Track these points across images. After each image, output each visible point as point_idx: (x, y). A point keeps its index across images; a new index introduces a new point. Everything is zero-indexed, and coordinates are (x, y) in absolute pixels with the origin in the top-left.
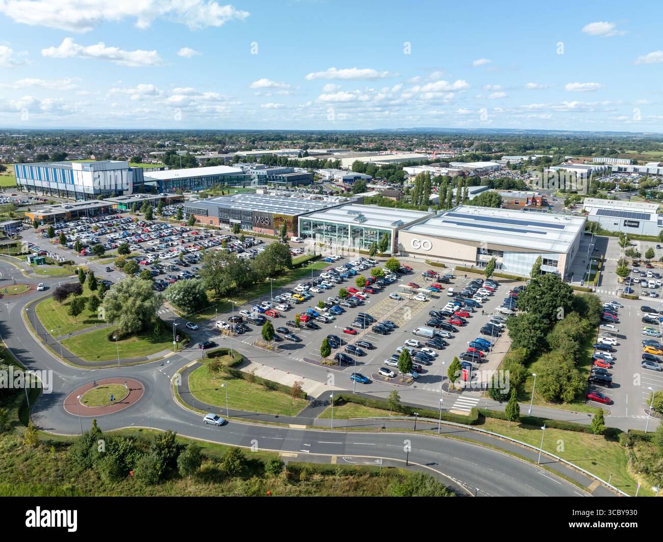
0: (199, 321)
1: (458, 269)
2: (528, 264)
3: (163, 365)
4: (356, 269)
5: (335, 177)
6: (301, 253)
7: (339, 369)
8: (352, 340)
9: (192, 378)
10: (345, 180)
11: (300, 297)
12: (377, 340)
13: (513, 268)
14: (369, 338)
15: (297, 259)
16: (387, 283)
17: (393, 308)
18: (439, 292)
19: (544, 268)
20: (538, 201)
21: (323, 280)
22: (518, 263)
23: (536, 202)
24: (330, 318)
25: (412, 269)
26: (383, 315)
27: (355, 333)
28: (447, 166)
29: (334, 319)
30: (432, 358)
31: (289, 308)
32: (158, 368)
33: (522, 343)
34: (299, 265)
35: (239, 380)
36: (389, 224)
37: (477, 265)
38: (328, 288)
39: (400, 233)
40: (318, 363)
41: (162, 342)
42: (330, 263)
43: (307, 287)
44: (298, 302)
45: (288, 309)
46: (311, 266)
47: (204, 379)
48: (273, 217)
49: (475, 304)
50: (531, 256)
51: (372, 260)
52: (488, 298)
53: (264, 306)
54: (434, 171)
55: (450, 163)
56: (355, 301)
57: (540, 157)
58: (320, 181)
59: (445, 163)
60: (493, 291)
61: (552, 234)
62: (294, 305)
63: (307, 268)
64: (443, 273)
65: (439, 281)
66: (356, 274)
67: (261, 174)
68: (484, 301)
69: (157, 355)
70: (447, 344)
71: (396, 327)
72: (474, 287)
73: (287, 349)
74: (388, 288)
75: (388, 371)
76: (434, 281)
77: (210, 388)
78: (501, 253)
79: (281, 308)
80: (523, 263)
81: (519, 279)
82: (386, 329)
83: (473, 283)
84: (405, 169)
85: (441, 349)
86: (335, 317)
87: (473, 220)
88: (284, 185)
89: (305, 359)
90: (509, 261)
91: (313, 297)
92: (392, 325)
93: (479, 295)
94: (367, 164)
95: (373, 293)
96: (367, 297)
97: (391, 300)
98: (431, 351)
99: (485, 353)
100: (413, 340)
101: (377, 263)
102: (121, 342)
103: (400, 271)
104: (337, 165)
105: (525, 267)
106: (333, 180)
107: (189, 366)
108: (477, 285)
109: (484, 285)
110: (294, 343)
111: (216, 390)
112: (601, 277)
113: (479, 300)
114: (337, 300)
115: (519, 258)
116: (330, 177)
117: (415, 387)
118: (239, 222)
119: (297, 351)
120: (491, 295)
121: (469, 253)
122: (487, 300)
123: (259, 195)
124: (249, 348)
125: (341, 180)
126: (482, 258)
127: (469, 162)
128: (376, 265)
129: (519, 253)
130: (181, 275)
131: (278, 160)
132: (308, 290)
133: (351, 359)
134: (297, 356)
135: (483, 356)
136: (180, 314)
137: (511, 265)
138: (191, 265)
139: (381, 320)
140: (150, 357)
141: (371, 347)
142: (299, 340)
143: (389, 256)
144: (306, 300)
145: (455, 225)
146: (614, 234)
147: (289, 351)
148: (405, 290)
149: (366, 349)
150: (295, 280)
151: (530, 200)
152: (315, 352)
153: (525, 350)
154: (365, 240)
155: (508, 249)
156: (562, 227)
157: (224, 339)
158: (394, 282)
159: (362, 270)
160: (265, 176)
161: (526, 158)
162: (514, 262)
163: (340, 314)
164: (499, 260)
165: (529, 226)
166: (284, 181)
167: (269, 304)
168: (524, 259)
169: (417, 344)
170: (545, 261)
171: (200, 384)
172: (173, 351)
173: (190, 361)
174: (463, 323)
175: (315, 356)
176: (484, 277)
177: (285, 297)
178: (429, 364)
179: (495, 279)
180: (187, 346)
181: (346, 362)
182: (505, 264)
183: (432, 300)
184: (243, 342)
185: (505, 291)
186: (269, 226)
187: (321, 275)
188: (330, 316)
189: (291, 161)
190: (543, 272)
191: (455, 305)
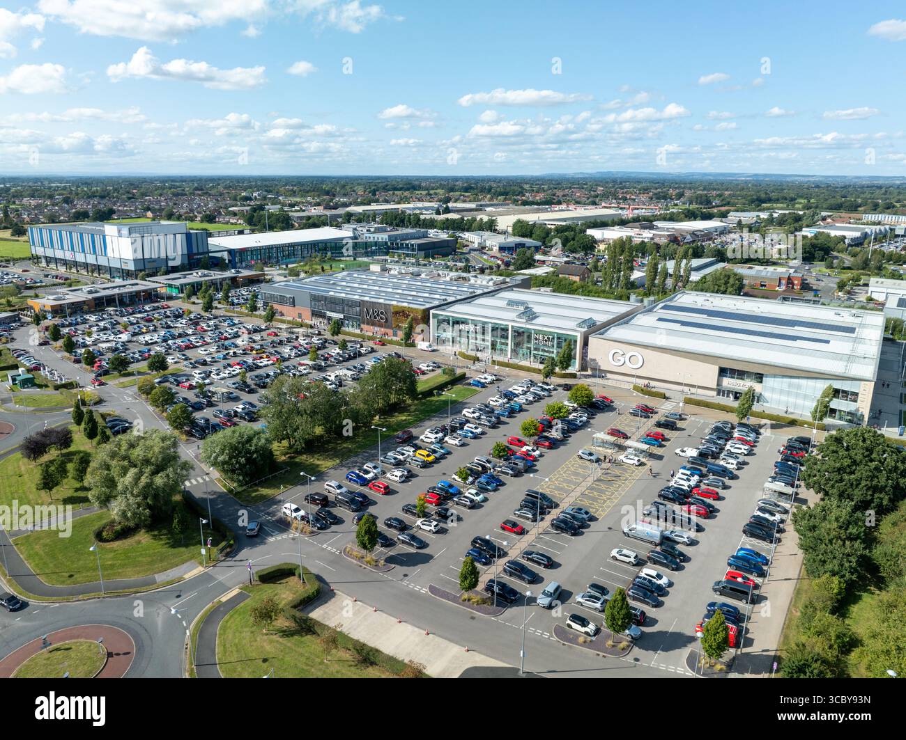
0: (256, 501)
1: (688, 401)
2: (805, 397)
3: (179, 596)
4: (521, 400)
5: (488, 244)
6: (433, 370)
7: (494, 614)
8: (516, 548)
9: (224, 629)
10: (502, 249)
11: (428, 456)
12: (560, 548)
13: (779, 402)
14: (546, 543)
15: (426, 381)
16: (572, 428)
17: (585, 478)
18: (661, 446)
19: (836, 404)
20: (796, 282)
21: (468, 421)
22: (789, 393)
23: (793, 284)
24: (478, 498)
25: (612, 402)
26: (568, 493)
27: (522, 532)
28: (651, 228)
29: (485, 500)
30: (662, 591)
31: (409, 477)
32: (168, 603)
33: (829, 566)
34: (429, 393)
35: (309, 637)
36: (572, 324)
37: (718, 394)
38: (476, 437)
39: (592, 340)
40: (455, 599)
41: (187, 546)
42: (479, 389)
43: (440, 435)
44: (426, 465)
45: (407, 477)
46: (448, 395)
47: (246, 634)
48: (392, 310)
49: (724, 472)
50: (811, 383)
51: (547, 384)
52: (747, 459)
53: (367, 472)
54: (633, 234)
55: (655, 223)
56: (521, 465)
57: (785, 214)
58: (465, 250)
59: (647, 223)
60: (752, 445)
61: (839, 344)
62: (417, 470)
63: (442, 398)
64: (665, 409)
65: (659, 425)
66: (521, 410)
67: (380, 240)
68: (741, 465)
69: (172, 574)
70: (686, 559)
71: (593, 519)
72: (719, 438)
73: (402, 563)
74: (575, 438)
75: (583, 622)
76: (648, 425)
77: (254, 655)
78: (760, 377)
79: (395, 475)
80: (797, 395)
81: (793, 423)
82: (574, 525)
83: (717, 429)
84: (589, 232)
85: (679, 568)
86: (486, 495)
87: (705, 316)
88: (412, 256)
89: (432, 589)
90: (773, 390)
91: (449, 453)
92: (585, 516)
93: (731, 454)
94: (534, 225)
95: (550, 448)
96: (541, 456)
97: (580, 461)
98: (659, 576)
99: (759, 580)
100: (625, 552)
101: (555, 390)
102: (116, 545)
103: (595, 406)
104: (491, 226)
105: (800, 402)
106: (483, 248)
107: (224, 599)
108: (723, 433)
109: (736, 435)
110: (413, 550)
111: (265, 660)
113: (731, 465)
114: (489, 462)
115: (790, 385)
116: (480, 244)
117: (637, 660)
118: (341, 316)
119: (419, 569)
120: (750, 453)
121: (707, 376)
122: (745, 463)
123: (373, 273)
124: (335, 561)
125: (496, 249)
126: (728, 382)
127: (681, 220)
128: (554, 393)
129: (791, 377)
130: (239, 410)
131: (406, 219)
132: (441, 441)
133: (514, 592)
134: (418, 581)
135: (757, 587)
136: (225, 486)
137: (776, 396)
138: (259, 390)
139: (566, 505)
140: (160, 578)
141: (551, 564)
142: (423, 545)
143: (573, 376)
144: (437, 460)
145: (677, 326)
147: (405, 569)
148: (604, 443)
149: (542, 568)
150: (421, 420)
151: (783, 282)
152: (449, 572)
153: (836, 579)
154: (535, 349)
155: (773, 371)
156: (852, 330)
157: (293, 539)
158: (585, 425)
159: (531, 403)
160: (386, 243)
161: (764, 215)
162: (781, 392)
163: (495, 490)
164: (758, 387)
165: (796, 328)
166: (413, 250)
167: (375, 467)
168: (799, 387)
169: (632, 560)
170: (836, 393)
171: (236, 645)
172: (201, 564)
173: (229, 589)
174: (710, 513)
175: (449, 582)
176: (733, 418)
177: (403, 454)
178: (659, 605)
179: (752, 421)
180: (227, 555)
181: (506, 599)
182: (766, 395)
183: (650, 463)
184: (324, 546)
185: (773, 443)
186: (386, 324)
187: (464, 412)
188: (477, 494)
189: (424, 220)
190: (833, 411)
191: (692, 475)
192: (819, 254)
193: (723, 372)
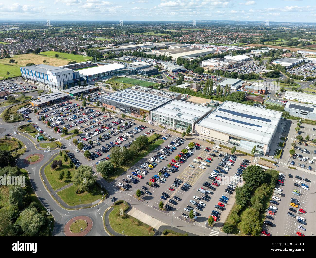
0: (111, 181)
1: (220, 145)
3: (98, 209)
4: (176, 145)
6: (152, 133)
7: (166, 213)
8: (172, 195)
9: (110, 217)
10: (173, 71)
11: (151, 166)
12: (182, 195)
13: (244, 147)
14: (179, 194)
15: (150, 137)
17: (190, 173)
18: (211, 162)
19: (258, 149)
25: (200, 146)
26: (186, 178)
27: (174, 190)
29: (166, 180)
34: (151, 143)
35: (128, 219)
36: (191, 119)
37: (229, 143)
38: (163, 159)
39: (196, 126)
40: (158, 209)
41: (97, 195)
42: (164, 140)
44: (151, 169)
46: (156, 142)
47: (115, 218)
48: (140, 110)
49: (224, 172)
50: (252, 143)
51: (183, 139)
54: (217, 64)
56: (174, 169)
58: (161, 71)
59: (222, 58)
60: (233, 163)
61: (264, 128)
63: (155, 144)
64: (213, 149)
65: (211, 155)
66: (176, 149)
68: (229, 169)
69: (96, 203)
71: (191, 186)
72: (226, 160)
73: (146, 199)
74: (189, 159)
75: (185, 215)
76: (208, 155)
77: (117, 223)
80: (249, 146)
82: (186, 188)
83: (226, 157)
87: (230, 114)
88: (144, 75)
89: (153, 206)
90: (243, 144)
91: (157, 165)
92: (189, 186)
93: (227, 166)
94: (184, 59)
95: (182, 163)
96: (180, 166)
97: (189, 168)
102: (81, 195)
104: (170, 59)
106: (168, 70)
107: (108, 209)
109: (230, 159)
110: (148, 196)
111: (120, 225)
112: (283, 152)
114: (167, 168)
117: (195, 224)
119: (150, 201)
120: (232, 165)
121: (226, 138)
122: (231, 168)
123: (133, 90)
124: (131, 198)
126: (232, 140)
128: (184, 142)
129: (247, 141)
132: (155, 161)
133: (171, 208)
134: (150, 204)
139: (184, 182)
140: (93, 204)
141: (180, 199)
142: (151, 194)
143: (191, 135)
144: (154, 167)
145: (221, 119)
146: (295, 119)
147: (147, 201)
150: (150, 153)
152: (157, 202)
153: (241, 206)
155: (243, 139)
156: (269, 121)
157: (121, 192)
158: (192, 154)
159: (178, 146)
162: (245, 144)
163: (168, 177)
164: (239, 142)
165: (255, 119)
166: (145, 73)
167: (139, 170)
169: (198, 199)
170: (258, 146)
171: (113, 221)
173: (109, 206)
175: (157, 204)
176: (231, 153)
177: (145, 166)
179: (235, 153)
180: (107, 197)
181: (169, 209)
182: (241, 144)
183: (207, 168)
184: (129, 194)
185: (239, 162)
186: (138, 114)
187: (161, 150)
188: (164, 179)
190: (257, 151)
191: (216, 173)
193: (230, 137)
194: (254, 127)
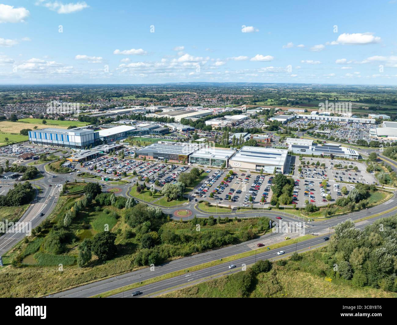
1: (251, 172)
2: (272, 170)
4: (219, 174)
10: (183, 130)
16: (232, 179)
18: (248, 180)
19: (277, 170)
20: (269, 140)
21: (212, 179)
22: (269, 169)
25: (237, 174)
37: (256, 170)
39: (230, 161)
42: (209, 173)
48: (179, 156)
49: (260, 183)
50: (273, 167)
55: (225, 117)
57: (264, 110)
58: (171, 131)
59: (223, 117)
60: (264, 179)
61: (278, 158)
63: (202, 175)
64: (247, 174)
65: (247, 177)
68: (262, 182)
71: (241, 191)
74: (232, 180)
76: (245, 177)
78: (264, 166)
80: (271, 169)
81: (269, 174)
82: (239, 192)
83: (257, 177)
91: (212, 185)
93: (260, 181)
94: (189, 120)
96: (229, 184)
97: (235, 184)
103: (234, 174)
104: (173, 120)
106: (177, 130)
108: (258, 177)
109: (261, 177)
112: (294, 172)
113: (261, 182)
116: (175, 128)
118: (163, 158)
120: (264, 180)
121: (254, 167)
126: (258, 168)
129: (269, 166)
139: (236, 190)
143: (227, 169)
146: (297, 155)
148: (239, 181)
151: (266, 140)
154: (216, 163)
155: (266, 165)
156: (280, 155)
158: (233, 178)
159: (221, 175)
160: (148, 131)
162: (268, 169)
164: (264, 168)
166: (158, 133)
168: (271, 168)
170: (277, 168)
174: (259, 189)
176: (260, 175)
179: (263, 175)
182: (265, 170)
183: (247, 183)
185: (267, 178)
187: (210, 177)
190: (277, 172)
192: (275, 129)
193: (257, 166)
194: (271, 159)
